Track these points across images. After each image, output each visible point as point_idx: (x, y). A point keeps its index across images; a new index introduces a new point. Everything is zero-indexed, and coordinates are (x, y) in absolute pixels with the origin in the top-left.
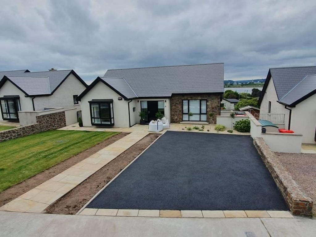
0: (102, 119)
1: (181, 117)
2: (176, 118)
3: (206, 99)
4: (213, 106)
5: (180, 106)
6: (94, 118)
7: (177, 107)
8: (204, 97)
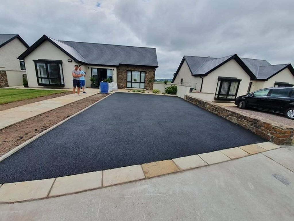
0: (50, 79)
1: (126, 84)
2: (122, 84)
3: (145, 71)
4: (150, 77)
5: (125, 76)
6: (41, 78)
7: (122, 76)
8: (143, 69)
